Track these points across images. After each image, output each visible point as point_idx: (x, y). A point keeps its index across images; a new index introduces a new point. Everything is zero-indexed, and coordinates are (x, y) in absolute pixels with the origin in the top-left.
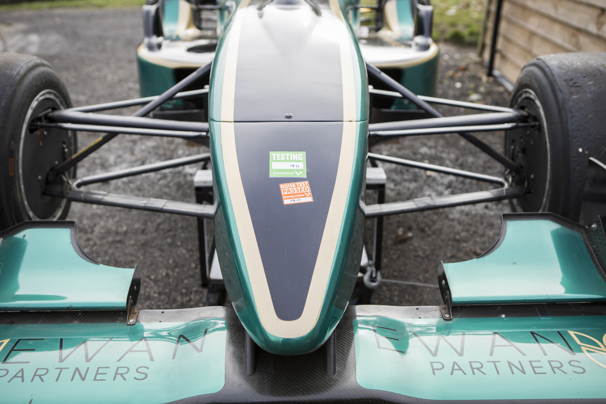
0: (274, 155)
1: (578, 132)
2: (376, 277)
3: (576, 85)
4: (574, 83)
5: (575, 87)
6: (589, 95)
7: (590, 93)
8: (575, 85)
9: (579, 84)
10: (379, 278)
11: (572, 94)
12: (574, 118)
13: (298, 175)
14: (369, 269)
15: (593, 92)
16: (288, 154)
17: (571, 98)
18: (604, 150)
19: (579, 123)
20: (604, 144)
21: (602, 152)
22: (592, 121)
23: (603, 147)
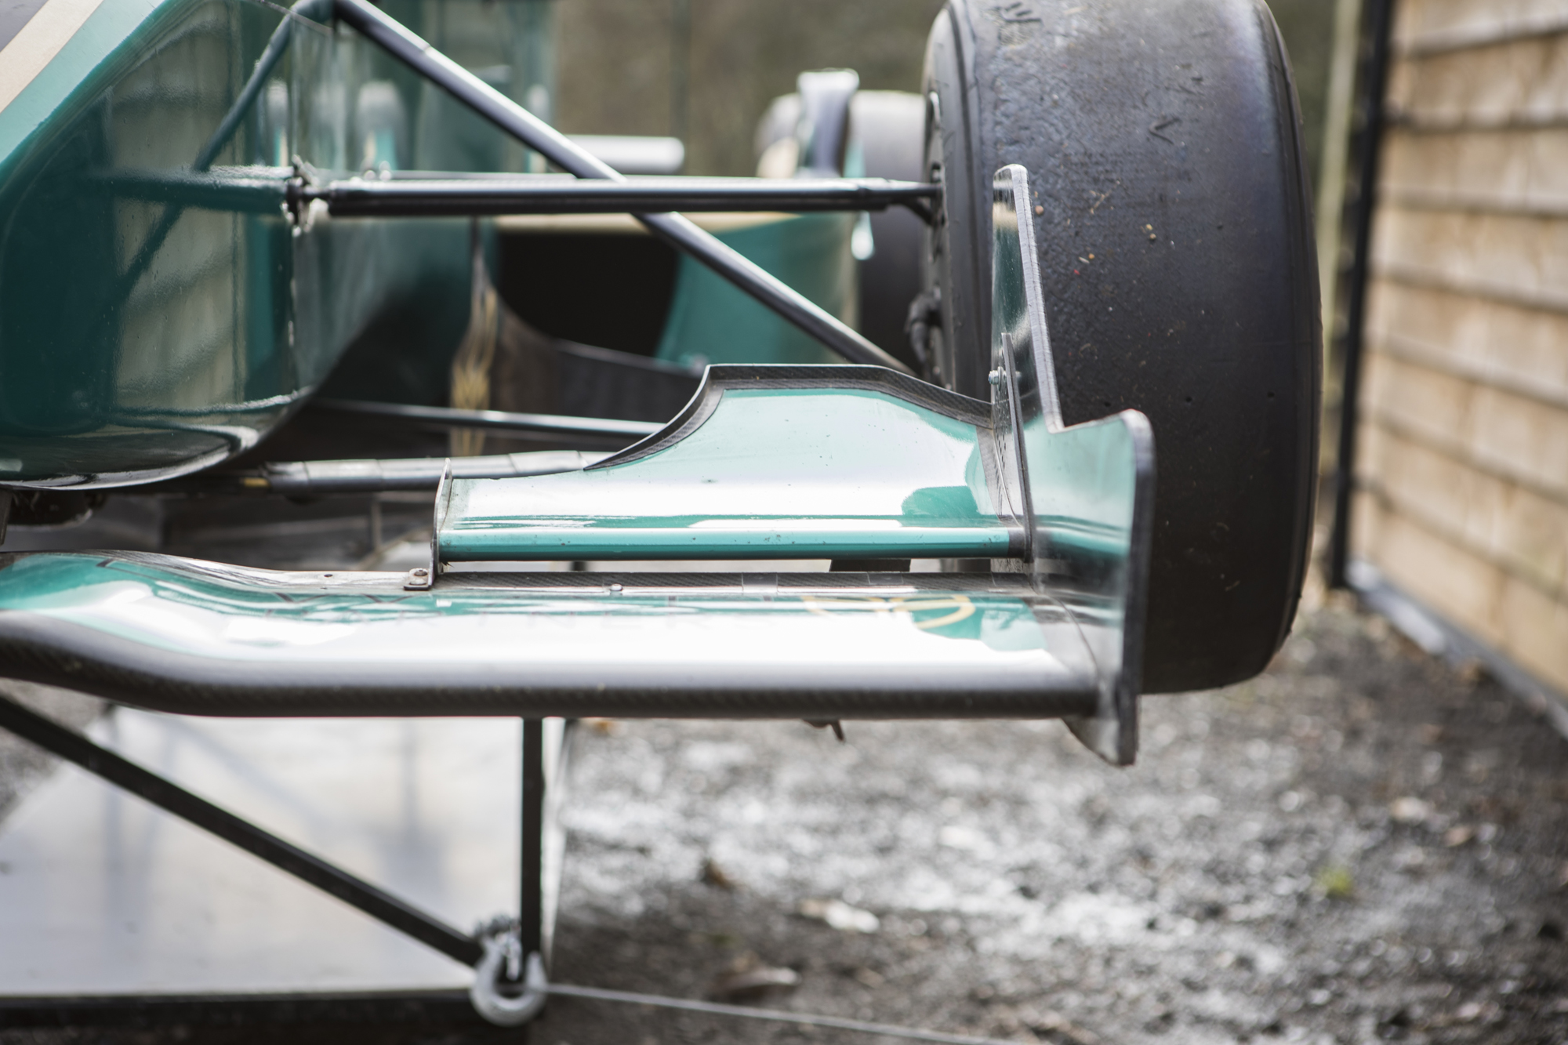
1: (1011, 148)
2: (521, 977)
3: (1025, 17)
4: (1020, 14)
5: (1019, 22)
6: (1059, 42)
7: (1066, 35)
8: (1021, 18)
9: (1033, 16)
10: (536, 979)
11: (1002, 39)
12: (1002, 108)
15: (1075, 33)
17: (1000, 53)
18: (1097, 199)
19: (1017, 121)
20: (1096, 180)
21: (1089, 207)
22: (1057, 112)
23: (1094, 190)
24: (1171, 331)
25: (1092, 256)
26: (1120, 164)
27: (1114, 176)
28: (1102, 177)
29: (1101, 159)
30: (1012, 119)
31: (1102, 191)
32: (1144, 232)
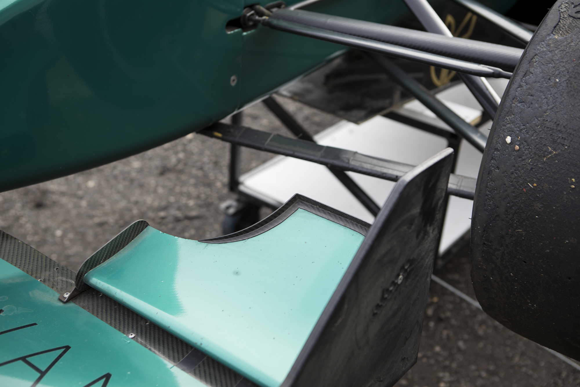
18: (550, 153)
19: (529, 89)
20: (554, 142)
21: (544, 157)
22: (554, 91)
23: (550, 147)
24: (567, 241)
25: (535, 185)
26: (572, 136)
27: (566, 142)
28: (559, 141)
29: (563, 130)
30: (528, 86)
31: (555, 150)
32: (569, 182)
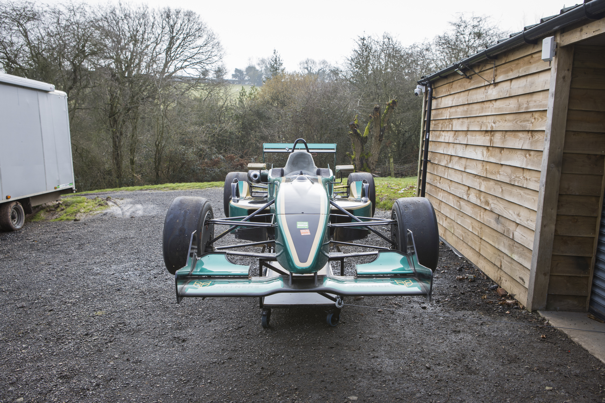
0: (298, 223)
2: (341, 303)
8: (407, 207)
10: (343, 303)
13: (306, 228)
14: (338, 300)
15: (413, 210)
16: (302, 222)
17: (405, 212)
